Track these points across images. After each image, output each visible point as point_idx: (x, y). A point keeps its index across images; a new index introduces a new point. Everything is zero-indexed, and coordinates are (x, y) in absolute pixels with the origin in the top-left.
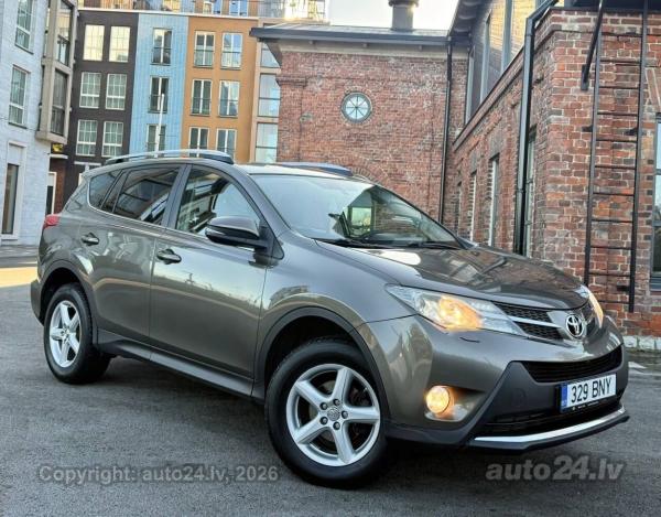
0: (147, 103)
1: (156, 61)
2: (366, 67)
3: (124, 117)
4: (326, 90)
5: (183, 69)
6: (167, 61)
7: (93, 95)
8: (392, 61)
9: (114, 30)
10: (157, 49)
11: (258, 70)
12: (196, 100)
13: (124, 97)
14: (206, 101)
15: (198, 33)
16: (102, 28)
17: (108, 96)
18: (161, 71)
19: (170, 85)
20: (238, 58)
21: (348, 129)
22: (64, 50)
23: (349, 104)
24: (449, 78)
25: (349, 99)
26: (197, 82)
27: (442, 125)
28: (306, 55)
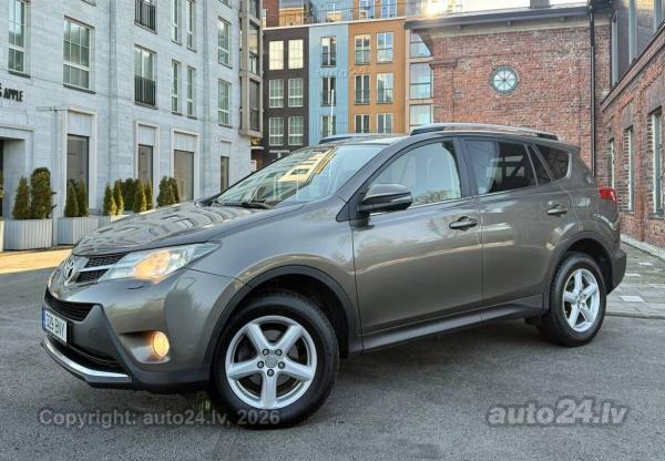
2: (511, 43)
3: (303, 112)
4: (475, 68)
6: (333, 63)
7: (279, 97)
8: (536, 34)
9: (291, 43)
10: (325, 54)
11: (408, 61)
13: (301, 96)
14: (367, 92)
15: (357, 37)
17: (290, 97)
18: (329, 72)
19: (337, 82)
20: (391, 53)
21: (498, 100)
22: (254, 63)
23: (497, 77)
24: (593, 43)
25: (497, 73)
26: (359, 78)
27: (588, 88)
28: (454, 39)
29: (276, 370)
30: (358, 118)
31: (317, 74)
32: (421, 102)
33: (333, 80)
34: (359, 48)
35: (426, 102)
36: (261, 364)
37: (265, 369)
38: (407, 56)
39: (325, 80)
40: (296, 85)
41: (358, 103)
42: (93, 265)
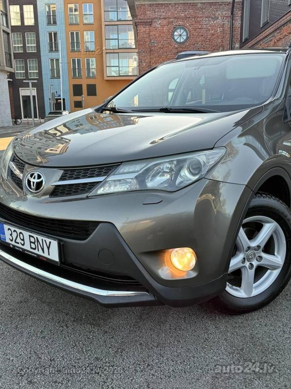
0: (47, 47)
1: (49, 23)
2: (184, 11)
3: (37, 56)
4: (163, 26)
5: (64, 27)
6: (55, 23)
7: (20, 45)
8: (199, 5)
9: (25, 7)
10: (49, 16)
11: (103, 24)
12: (73, 43)
13: (35, 45)
14: (78, 43)
15: (70, 6)
16: (18, 7)
17: (27, 45)
18: (52, 29)
19: (58, 35)
20: (92, 17)
21: (177, 48)
22: (4, 19)
23: (176, 33)
24: (232, 13)
25: (176, 31)
26: (73, 34)
27: (228, 42)
28: (150, 5)
29: (255, 263)
30: (74, 61)
31: (44, 30)
32: (112, 51)
33: (55, 34)
34: (71, 13)
35: (115, 51)
36: (244, 261)
37: (247, 264)
38: (103, 20)
39: (50, 34)
40: (30, 37)
41: (73, 51)
42: (71, 178)
